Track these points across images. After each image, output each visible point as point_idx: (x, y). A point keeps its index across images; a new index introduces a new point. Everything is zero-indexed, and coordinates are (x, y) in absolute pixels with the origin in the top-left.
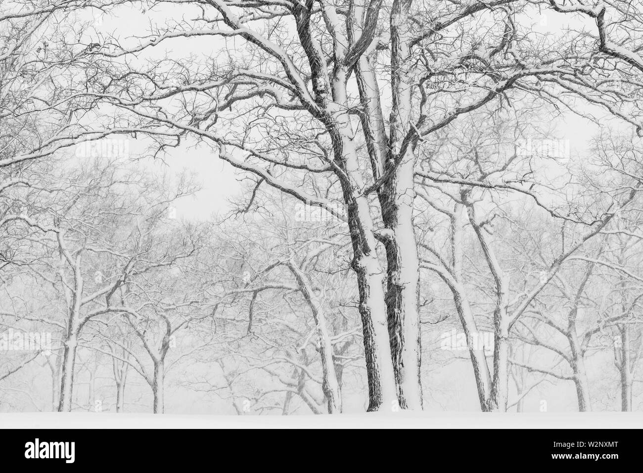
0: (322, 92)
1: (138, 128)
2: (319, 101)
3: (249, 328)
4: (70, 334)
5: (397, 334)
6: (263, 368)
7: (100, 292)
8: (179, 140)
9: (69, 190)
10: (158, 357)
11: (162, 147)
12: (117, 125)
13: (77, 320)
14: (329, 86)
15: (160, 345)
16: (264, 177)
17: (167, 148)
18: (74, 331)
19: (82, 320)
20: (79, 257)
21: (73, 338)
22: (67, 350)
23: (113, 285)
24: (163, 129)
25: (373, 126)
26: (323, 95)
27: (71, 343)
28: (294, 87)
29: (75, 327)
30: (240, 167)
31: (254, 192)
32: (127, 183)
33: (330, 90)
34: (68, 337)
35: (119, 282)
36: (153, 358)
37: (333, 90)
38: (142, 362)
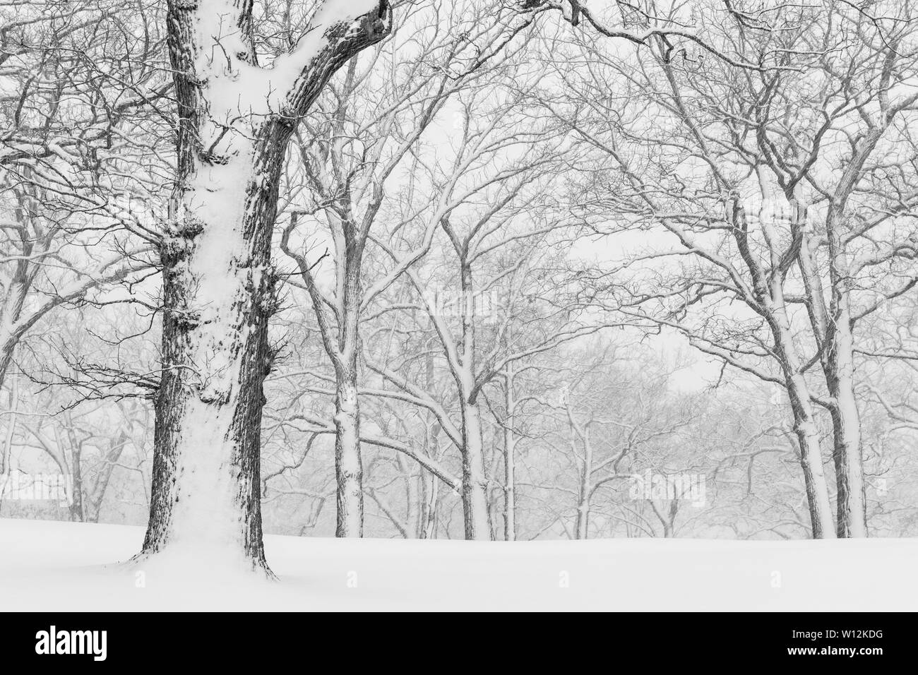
0: (762, 293)
1: (624, 322)
2: (760, 300)
3: (749, 490)
4: (583, 500)
5: (844, 485)
6: (771, 530)
7: (608, 460)
8: (660, 328)
9: (575, 369)
10: (668, 521)
11: (647, 335)
12: (608, 319)
13: (589, 487)
14: (767, 288)
15: (668, 509)
16: (728, 361)
17: (651, 336)
18: (586, 497)
19: (593, 487)
20: (588, 429)
21: (585, 503)
22: (580, 515)
23: (619, 453)
24: (645, 322)
25: (817, 313)
26: (762, 296)
27: (584, 508)
28: (739, 290)
29: (587, 493)
30: (707, 352)
31: (722, 371)
32: (628, 359)
33: (768, 292)
34: (580, 504)
35: (625, 450)
36: (663, 522)
37: (771, 291)
38: (653, 527)
